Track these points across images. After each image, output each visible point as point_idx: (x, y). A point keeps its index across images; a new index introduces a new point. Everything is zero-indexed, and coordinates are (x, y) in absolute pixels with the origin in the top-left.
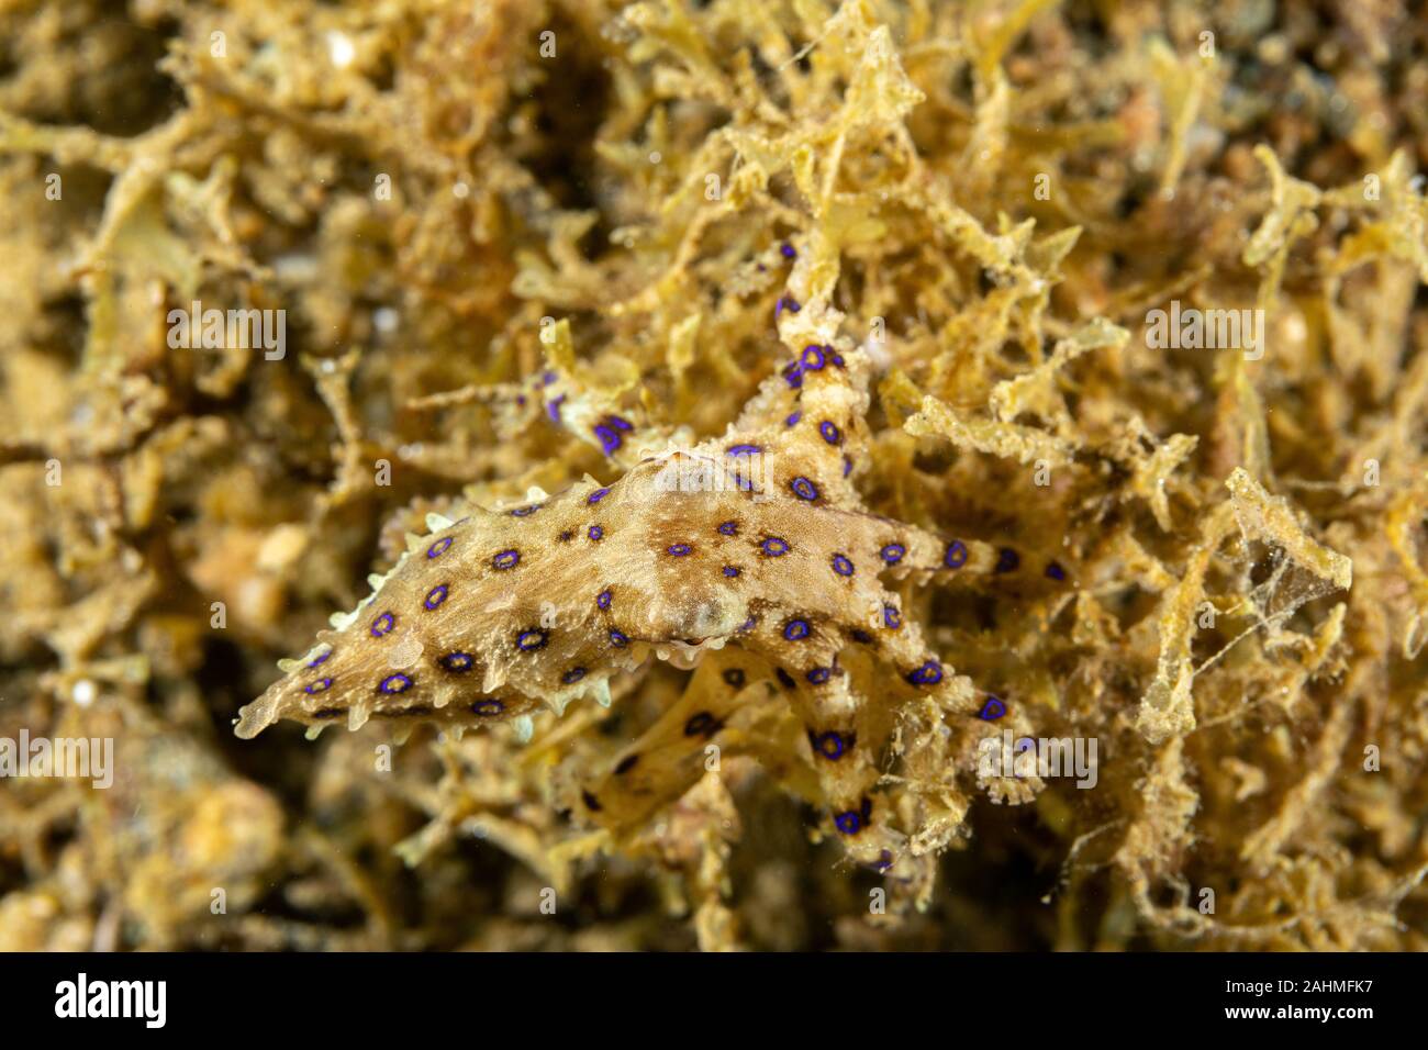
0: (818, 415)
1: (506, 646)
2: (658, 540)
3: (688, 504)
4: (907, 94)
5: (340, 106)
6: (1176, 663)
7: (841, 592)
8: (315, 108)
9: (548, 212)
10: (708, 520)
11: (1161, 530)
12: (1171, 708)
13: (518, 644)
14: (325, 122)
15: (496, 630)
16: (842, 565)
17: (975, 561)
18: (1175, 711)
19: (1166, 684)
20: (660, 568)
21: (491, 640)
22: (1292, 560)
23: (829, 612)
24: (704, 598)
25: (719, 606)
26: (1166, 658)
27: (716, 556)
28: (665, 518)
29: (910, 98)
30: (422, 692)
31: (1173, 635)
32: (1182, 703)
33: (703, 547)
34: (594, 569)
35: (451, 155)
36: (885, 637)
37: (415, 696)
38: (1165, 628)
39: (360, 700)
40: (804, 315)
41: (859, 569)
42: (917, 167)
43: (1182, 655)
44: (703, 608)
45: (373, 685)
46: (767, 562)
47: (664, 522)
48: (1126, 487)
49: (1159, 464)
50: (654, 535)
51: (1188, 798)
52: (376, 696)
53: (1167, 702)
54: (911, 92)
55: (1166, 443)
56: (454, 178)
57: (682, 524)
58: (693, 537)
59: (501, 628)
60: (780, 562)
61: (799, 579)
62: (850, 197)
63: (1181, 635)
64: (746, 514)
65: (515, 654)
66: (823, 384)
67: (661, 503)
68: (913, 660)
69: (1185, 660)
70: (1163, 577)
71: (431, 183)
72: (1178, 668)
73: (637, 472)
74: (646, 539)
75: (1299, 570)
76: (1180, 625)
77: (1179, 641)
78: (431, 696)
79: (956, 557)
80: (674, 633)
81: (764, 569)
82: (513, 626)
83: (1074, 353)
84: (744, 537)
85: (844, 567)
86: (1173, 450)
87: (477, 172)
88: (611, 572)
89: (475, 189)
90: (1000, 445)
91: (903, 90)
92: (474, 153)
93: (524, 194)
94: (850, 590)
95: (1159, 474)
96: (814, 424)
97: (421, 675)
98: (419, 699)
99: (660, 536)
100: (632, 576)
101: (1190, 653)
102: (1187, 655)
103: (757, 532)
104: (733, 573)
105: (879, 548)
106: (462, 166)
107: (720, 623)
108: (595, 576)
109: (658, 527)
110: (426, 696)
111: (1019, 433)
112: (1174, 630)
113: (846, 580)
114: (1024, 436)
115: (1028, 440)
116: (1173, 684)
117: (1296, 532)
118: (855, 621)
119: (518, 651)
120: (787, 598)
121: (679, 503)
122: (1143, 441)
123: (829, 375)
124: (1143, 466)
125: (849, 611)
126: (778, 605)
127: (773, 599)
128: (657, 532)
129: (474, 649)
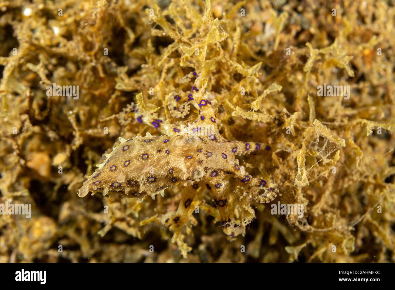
0: (209, 116)
1: (145, 181)
2: (184, 155)
3: (191, 146)
4: (224, 35)
5: (57, 45)
6: (302, 169)
7: (225, 163)
8: (51, 46)
9: (116, 67)
10: (195, 149)
11: (293, 136)
12: (303, 180)
13: (148, 180)
14: (54, 49)
15: (143, 176)
16: (225, 156)
17: (252, 148)
18: (304, 181)
19: (301, 174)
20: (185, 163)
21: (141, 179)
22: (329, 140)
23: (222, 169)
24: (196, 170)
25: (200, 172)
26: (299, 168)
27: (197, 158)
28: (185, 149)
29: (226, 36)
30: (123, 188)
31: (301, 162)
32: (305, 179)
33: (195, 156)
34: (168, 162)
35: (90, 56)
36: (236, 173)
37: (120, 189)
38: (299, 160)
39: (107, 187)
40: (200, 92)
41: (228, 157)
42: (222, 52)
43: (303, 167)
44: (196, 172)
45: (110, 184)
46: (208, 158)
47: (185, 151)
48: (283, 126)
49: (291, 120)
50: (183, 154)
51: (306, 201)
52: (111, 187)
53: (302, 179)
54: (226, 34)
55: (293, 115)
56: (91, 61)
57: (189, 151)
58: (192, 154)
59: (144, 176)
60: (211, 158)
61: (216, 162)
62: (210, 61)
63: (303, 162)
64: (203, 147)
65: (147, 183)
66: (207, 108)
67: (184, 146)
68: (243, 177)
69: (304, 168)
70: (295, 147)
71: (85, 63)
72: (303, 170)
73: (176, 139)
74: (181, 154)
75: (331, 143)
76: (302, 159)
77: (302, 163)
78: (125, 189)
79: (248, 147)
80: (189, 179)
81: (208, 160)
82: (147, 175)
83: (268, 93)
84: (203, 153)
85: (225, 157)
86: (295, 116)
87: (96, 59)
88: (173, 163)
89: (97, 63)
90: (253, 118)
91: (223, 34)
92: (95, 55)
93: (109, 63)
94: (227, 162)
95: (291, 122)
96: (209, 119)
97: (123, 184)
98: (121, 190)
99: (184, 154)
100: (178, 164)
101: (305, 166)
102: (304, 167)
103: (205, 151)
104: (201, 162)
105: (232, 149)
106: (93, 58)
107: (200, 175)
108: (168, 164)
109: (184, 151)
110: (123, 189)
111: (257, 114)
112: (301, 161)
113: (226, 160)
114: (258, 115)
115: (259, 116)
116: (302, 174)
117: (330, 134)
118: (229, 170)
119: (148, 182)
120: (213, 167)
121: (188, 146)
122: (287, 114)
123: (208, 106)
124: (287, 120)
125: (227, 168)
126: (211, 168)
127: (209, 167)
128: (184, 153)
129: (137, 180)
